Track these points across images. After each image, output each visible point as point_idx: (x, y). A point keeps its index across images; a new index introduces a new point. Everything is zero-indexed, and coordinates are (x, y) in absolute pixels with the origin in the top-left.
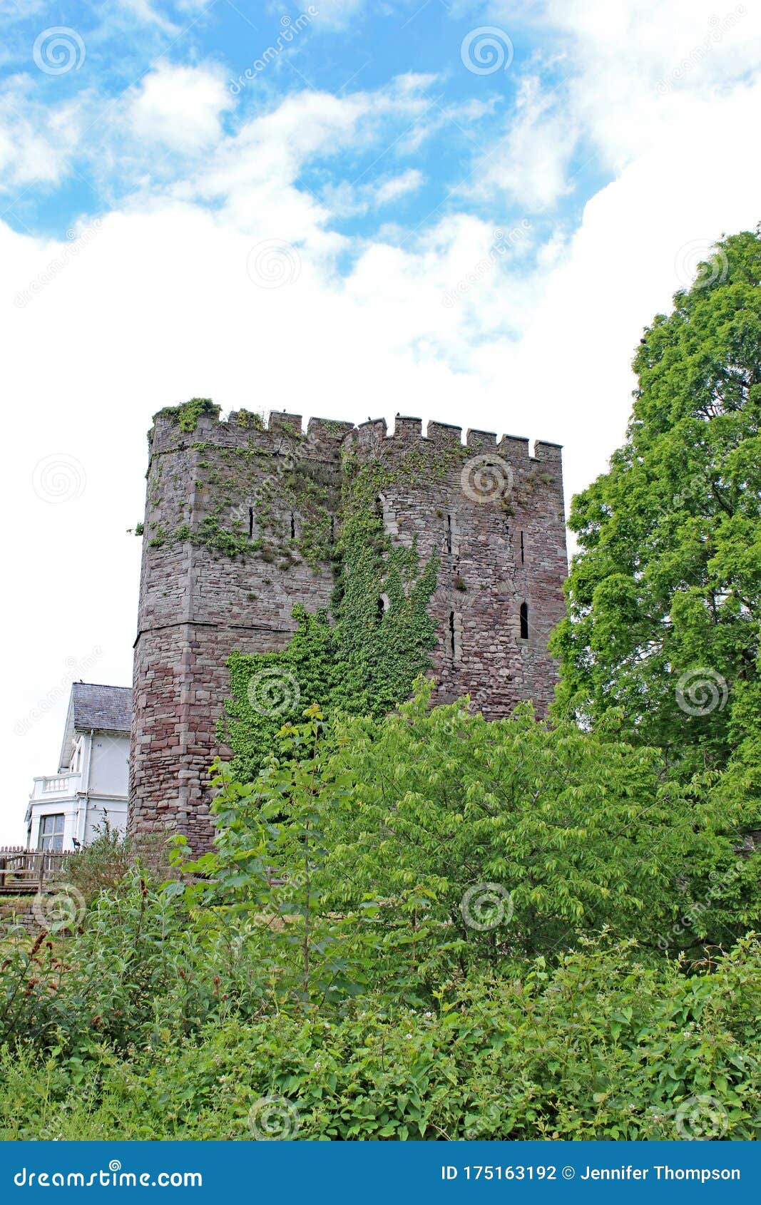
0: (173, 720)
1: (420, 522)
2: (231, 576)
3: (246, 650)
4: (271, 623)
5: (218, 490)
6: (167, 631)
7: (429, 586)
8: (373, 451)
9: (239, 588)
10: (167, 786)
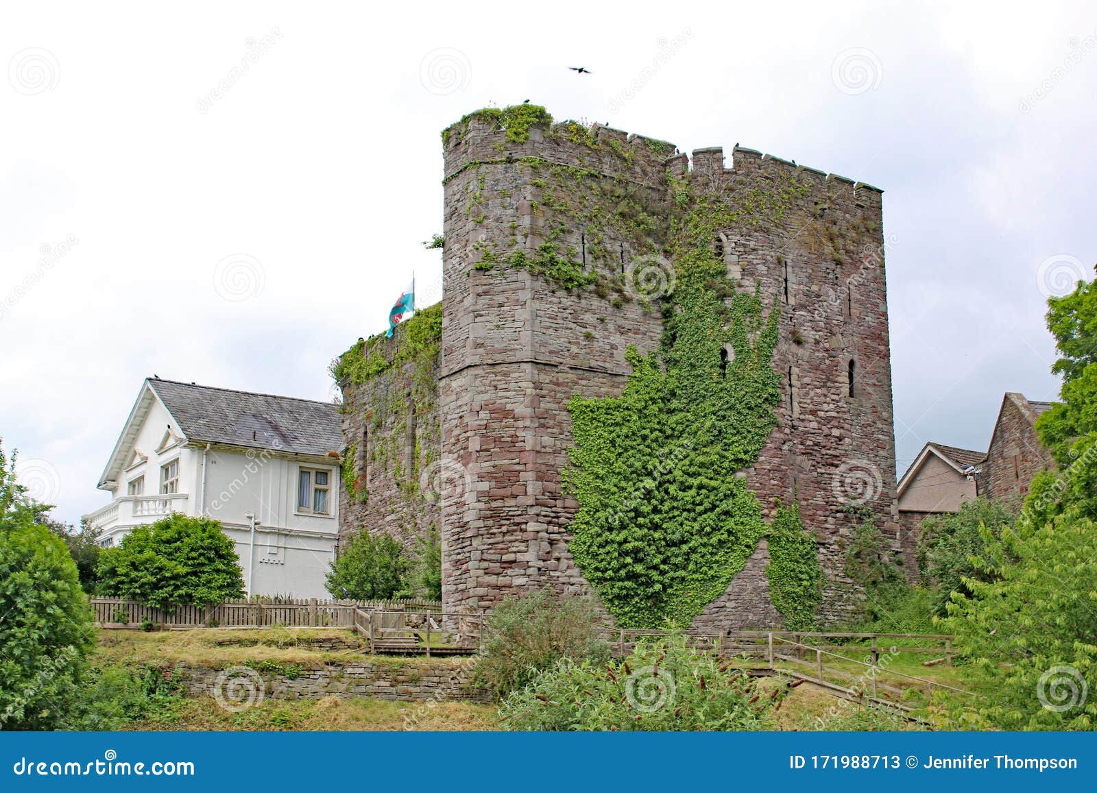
0: (518, 468)
1: (762, 269)
2: (568, 311)
3: (586, 394)
4: (607, 365)
5: (552, 213)
6: (503, 368)
7: (771, 338)
8: (712, 184)
9: (575, 325)
10: (512, 538)
